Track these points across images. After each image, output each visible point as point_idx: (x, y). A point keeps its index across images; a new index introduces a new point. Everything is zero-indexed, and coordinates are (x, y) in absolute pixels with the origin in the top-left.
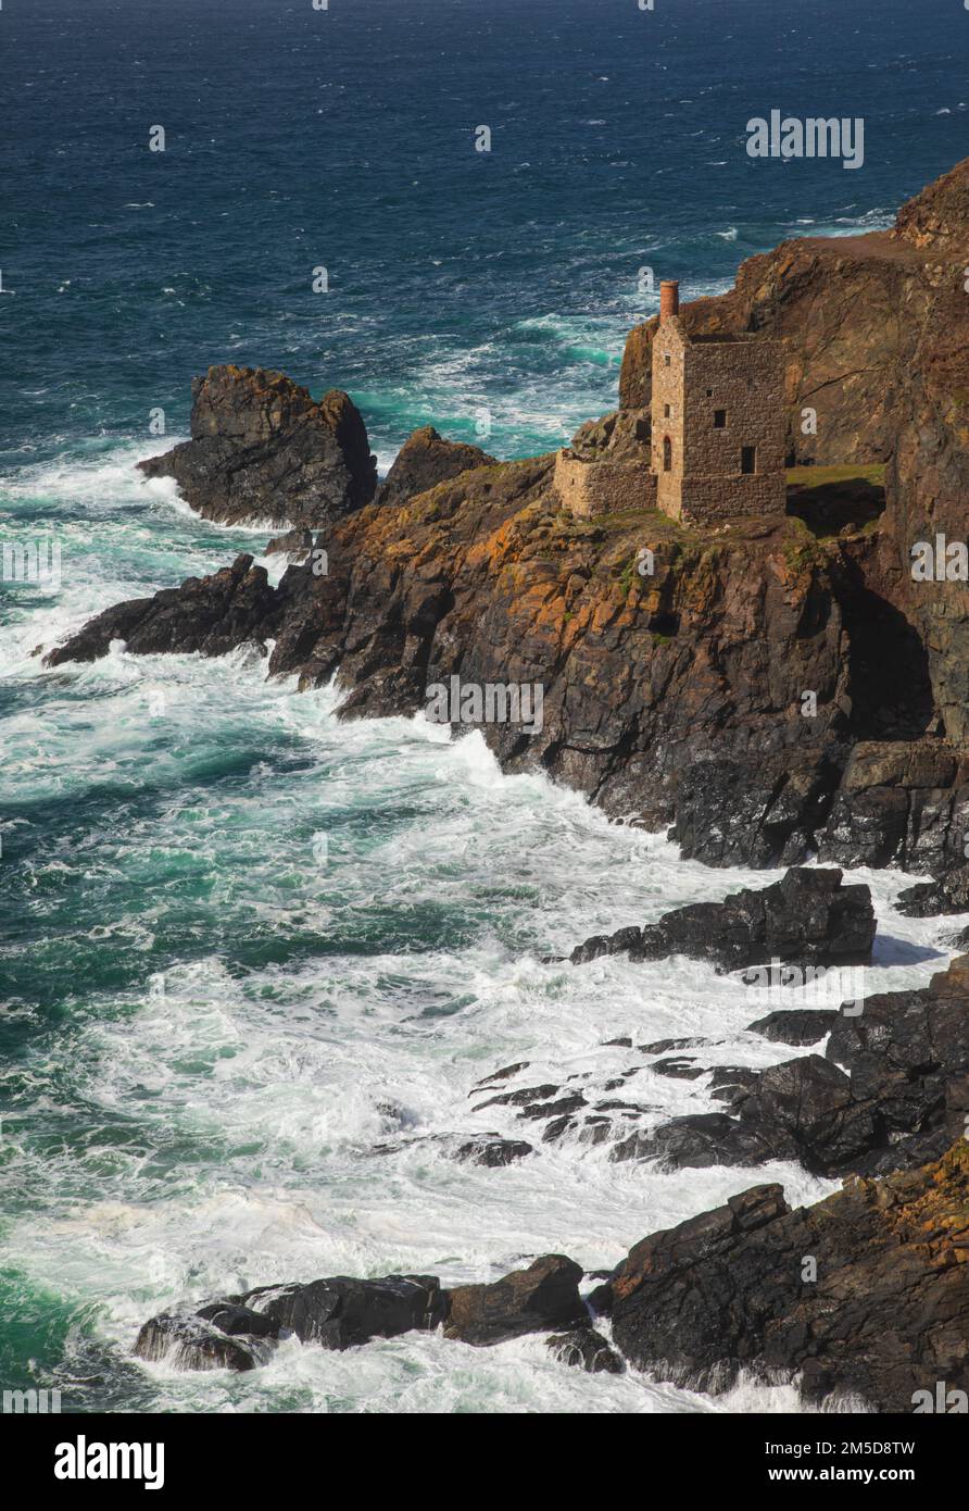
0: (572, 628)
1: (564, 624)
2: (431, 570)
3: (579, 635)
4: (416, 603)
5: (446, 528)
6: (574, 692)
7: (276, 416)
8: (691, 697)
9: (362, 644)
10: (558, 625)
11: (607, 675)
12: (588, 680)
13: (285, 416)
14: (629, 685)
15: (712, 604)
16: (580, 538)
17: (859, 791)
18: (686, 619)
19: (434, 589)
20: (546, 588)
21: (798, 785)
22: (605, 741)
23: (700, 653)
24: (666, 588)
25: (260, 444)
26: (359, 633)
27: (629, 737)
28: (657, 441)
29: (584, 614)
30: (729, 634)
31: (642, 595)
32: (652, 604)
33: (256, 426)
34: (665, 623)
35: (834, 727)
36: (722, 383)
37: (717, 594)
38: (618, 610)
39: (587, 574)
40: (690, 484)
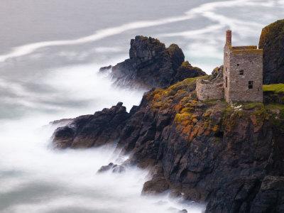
0: (193, 134)
1: (190, 133)
2: (165, 111)
3: (195, 137)
4: (159, 122)
5: (172, 99)
6: (192, 154)
7: (154, 52)
8: (225, 158)
9: (144, 133)
10: (188, 134)
11: (201, 150)
12: (196, 151)
13: (156, 52)
14: (208, 153)
15: (233, 129)
16: (198, 107)
17: (264, 191)
18: (225, 134)
19: (165, 118)
20: (187, 122)
21: (247, 188)
22: (199, 170)
23: (229, 144)
24: (220, 124)
25: (148, 61)
26: (143, 130)
27: (206, 169)
28: (224, 78)
29: (196, 131)
30: (238, 139)
31: (212, 126)
32: (215, 129)
33: (148, 55)
34: (219, 134)
35: (266, 169)
36: (242, 62)
37: (235, 126)
38: (205, 130)
39: (198, 118)
40: (231, 92)
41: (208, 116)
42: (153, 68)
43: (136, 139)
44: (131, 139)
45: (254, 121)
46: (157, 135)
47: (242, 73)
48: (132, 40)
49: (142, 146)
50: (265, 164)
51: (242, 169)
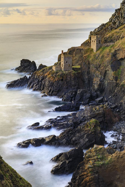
2: (42, 76)
3: (55, 81)
5: (43, 73)
6: (55, 87)
7: (28, 63)
8: (65, 86)
10: (53, 80)
11: (57, 85)
14: (59, 85)
16: (55, 73)
17: (79, 94)
18: (64, 79)
19: (42, 78)
20: (52, 77)
21: (74, 93)
22: (57, 90)
23: (65, 82)
24: (62, 77)
25: (27, 66)
26: (36, 82)
27: (59, 90)
28: (61, 64)
29: (55, 79)
30: (68, 81)
31: (60, 78)
32: (61, 78)
33: (26, 64)
34: (62, 80)
35: (76, 88)
36: (67, 59)
37: (67, 77)
38: (58, 79)
39: (55, 76)
40: (64, 68)
41: (59, 75)
42: (28, 68)
43: (33, 85)
44: (32, 85)
45: (72, 75)
46: (40, 83)
47: (67, 62)
48: (21, 61)
49: (36, 87)
50: (76, 87)
51: (70, 89)
